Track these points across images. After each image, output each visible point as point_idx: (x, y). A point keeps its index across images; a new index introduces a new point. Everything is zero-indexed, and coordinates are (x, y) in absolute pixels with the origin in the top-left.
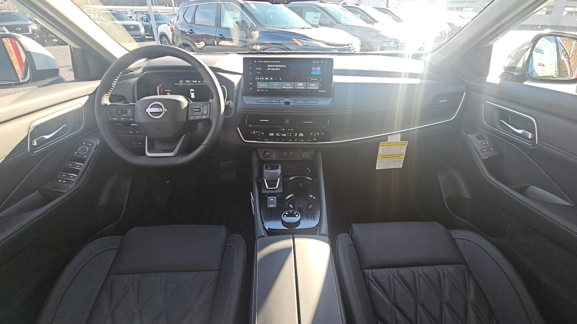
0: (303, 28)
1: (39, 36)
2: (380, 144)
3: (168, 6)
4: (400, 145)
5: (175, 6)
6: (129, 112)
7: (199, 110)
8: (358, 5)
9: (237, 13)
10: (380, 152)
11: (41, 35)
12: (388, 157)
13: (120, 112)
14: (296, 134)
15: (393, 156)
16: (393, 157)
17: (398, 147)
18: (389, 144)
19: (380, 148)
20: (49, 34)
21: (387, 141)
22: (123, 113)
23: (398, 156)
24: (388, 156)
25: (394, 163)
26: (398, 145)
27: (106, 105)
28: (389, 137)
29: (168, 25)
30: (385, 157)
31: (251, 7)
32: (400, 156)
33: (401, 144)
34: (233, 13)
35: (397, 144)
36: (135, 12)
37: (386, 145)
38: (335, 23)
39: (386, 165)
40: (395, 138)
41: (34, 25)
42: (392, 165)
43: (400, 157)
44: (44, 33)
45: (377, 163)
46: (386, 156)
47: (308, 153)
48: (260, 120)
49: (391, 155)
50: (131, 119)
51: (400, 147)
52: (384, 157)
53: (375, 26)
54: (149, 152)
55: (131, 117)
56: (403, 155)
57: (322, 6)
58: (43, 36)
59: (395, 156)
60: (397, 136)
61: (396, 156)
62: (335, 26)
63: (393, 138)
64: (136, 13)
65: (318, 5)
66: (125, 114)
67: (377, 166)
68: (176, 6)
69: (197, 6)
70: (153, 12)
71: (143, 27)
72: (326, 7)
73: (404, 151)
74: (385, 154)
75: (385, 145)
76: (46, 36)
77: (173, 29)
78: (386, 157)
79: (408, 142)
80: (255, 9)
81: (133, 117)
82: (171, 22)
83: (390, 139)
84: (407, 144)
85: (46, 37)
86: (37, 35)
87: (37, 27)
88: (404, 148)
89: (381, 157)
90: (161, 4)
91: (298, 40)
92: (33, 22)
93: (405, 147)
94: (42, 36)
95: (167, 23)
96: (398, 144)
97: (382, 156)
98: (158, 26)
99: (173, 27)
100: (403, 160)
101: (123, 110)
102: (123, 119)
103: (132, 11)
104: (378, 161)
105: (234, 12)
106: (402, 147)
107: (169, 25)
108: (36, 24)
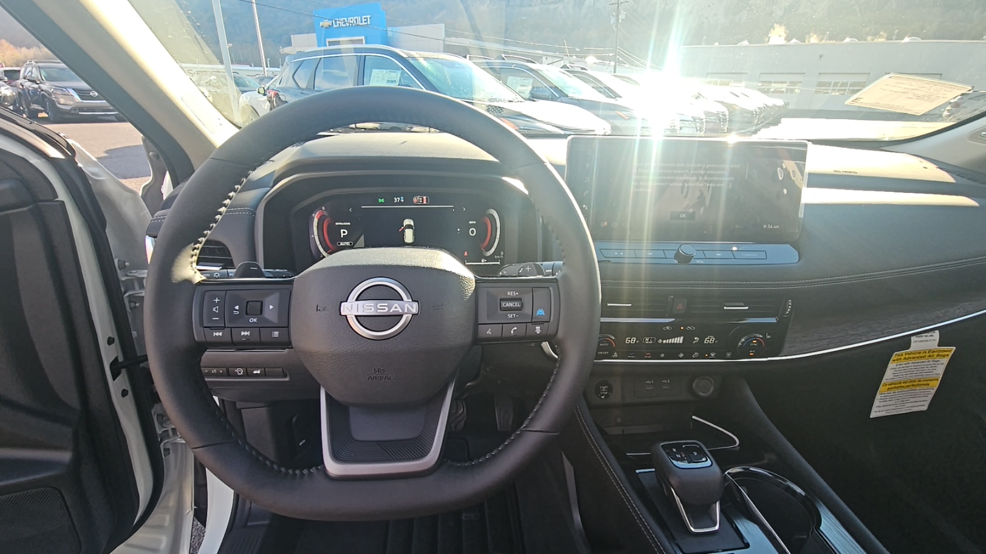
0: (512, 101)
1: (13, 108)
2: (893, 357)
3: (253, 65)
4: (935, 357)
5: (267, 67)
6: (271, 307)
7: (517, 304)
8: (586, 69)
9: (396, 73)
10: (889, 375)
11: (17, 105)
12: (902, 387)
13: (237, 307)
14: (696, 339)
15: (914, 383)
16: (913, 385)
17: (928, 362)
18: (910, 356)
19: (891, 365)
20: (31, 104)
21: (909, 347)
22: (247, 312)
23: (926, 383)
24: (902, 385)
25: (912, 400)
26: (930, 356)
27: (188, 282)
28: (913, 339)
29: (259, 92)
30: (895, 387)
31: (420, 63)
32: (928, 382)
33: (938, 355)
34: (388, 73)
35: (928, 355)
36: (197, 72)
37: (905, 358)
38: (558, 96)
39: (894, 407)
40: (927, 341)
41: (6, 88)
42: (907, 405)
43: (928, 384)
44: (23, 102)
45: (876, 403)
46: (897, 385)
47: (711, 382)
48: (609, 305)
49: (911, 382)
50: (276, 334)
51: (933, 361)
52: (893, 386)
53: (619, 102)
54: (337, 457)
55: (276, 328)
56: (937, 380)
57: (534, 68)
58: (21, 108)
59: (920, 383)
60: (931, 336)
61: (922, 383)
62: (559, 100)
63: (921, 341)
64: (198, 74)
65: (528, 67)
66: (254, 315)
67: (874, 409)
68: (269, 65)
69: (319, 59)
70: (233, 72)
71: (211, 96)
72: (541, 70)
73: (940, 370)
74: (897, 379)
75: (902, 357)
76: (27, 108)
77: (271, 98)
78: (897, 388)
79: (955, 348)
80: (426, 67)
81: (285, 327)
82: (264, 88)
83: (916, 344)
84: (951, 354)
85: (26, 110)
86: (9, 104)
87: (12, 91)
88: (942, 364)
89: (887, 387)
90: (240, 62)
91: (509, 121)
92: (5, 82)
93: (946, 361)
94: (19, 107)
95: (257, 89)
96: (931, 354)
97: (891, 384)
98: (240, 97)
99: (273, 96)
100: (933, 392)
101: (248, 302)
102: (246, 333)
103: (190, 72)
104: (878, 396)
105: (390, 72)
106: (939, 361)
107: (261, 92)
108: (9, 87)
